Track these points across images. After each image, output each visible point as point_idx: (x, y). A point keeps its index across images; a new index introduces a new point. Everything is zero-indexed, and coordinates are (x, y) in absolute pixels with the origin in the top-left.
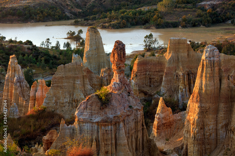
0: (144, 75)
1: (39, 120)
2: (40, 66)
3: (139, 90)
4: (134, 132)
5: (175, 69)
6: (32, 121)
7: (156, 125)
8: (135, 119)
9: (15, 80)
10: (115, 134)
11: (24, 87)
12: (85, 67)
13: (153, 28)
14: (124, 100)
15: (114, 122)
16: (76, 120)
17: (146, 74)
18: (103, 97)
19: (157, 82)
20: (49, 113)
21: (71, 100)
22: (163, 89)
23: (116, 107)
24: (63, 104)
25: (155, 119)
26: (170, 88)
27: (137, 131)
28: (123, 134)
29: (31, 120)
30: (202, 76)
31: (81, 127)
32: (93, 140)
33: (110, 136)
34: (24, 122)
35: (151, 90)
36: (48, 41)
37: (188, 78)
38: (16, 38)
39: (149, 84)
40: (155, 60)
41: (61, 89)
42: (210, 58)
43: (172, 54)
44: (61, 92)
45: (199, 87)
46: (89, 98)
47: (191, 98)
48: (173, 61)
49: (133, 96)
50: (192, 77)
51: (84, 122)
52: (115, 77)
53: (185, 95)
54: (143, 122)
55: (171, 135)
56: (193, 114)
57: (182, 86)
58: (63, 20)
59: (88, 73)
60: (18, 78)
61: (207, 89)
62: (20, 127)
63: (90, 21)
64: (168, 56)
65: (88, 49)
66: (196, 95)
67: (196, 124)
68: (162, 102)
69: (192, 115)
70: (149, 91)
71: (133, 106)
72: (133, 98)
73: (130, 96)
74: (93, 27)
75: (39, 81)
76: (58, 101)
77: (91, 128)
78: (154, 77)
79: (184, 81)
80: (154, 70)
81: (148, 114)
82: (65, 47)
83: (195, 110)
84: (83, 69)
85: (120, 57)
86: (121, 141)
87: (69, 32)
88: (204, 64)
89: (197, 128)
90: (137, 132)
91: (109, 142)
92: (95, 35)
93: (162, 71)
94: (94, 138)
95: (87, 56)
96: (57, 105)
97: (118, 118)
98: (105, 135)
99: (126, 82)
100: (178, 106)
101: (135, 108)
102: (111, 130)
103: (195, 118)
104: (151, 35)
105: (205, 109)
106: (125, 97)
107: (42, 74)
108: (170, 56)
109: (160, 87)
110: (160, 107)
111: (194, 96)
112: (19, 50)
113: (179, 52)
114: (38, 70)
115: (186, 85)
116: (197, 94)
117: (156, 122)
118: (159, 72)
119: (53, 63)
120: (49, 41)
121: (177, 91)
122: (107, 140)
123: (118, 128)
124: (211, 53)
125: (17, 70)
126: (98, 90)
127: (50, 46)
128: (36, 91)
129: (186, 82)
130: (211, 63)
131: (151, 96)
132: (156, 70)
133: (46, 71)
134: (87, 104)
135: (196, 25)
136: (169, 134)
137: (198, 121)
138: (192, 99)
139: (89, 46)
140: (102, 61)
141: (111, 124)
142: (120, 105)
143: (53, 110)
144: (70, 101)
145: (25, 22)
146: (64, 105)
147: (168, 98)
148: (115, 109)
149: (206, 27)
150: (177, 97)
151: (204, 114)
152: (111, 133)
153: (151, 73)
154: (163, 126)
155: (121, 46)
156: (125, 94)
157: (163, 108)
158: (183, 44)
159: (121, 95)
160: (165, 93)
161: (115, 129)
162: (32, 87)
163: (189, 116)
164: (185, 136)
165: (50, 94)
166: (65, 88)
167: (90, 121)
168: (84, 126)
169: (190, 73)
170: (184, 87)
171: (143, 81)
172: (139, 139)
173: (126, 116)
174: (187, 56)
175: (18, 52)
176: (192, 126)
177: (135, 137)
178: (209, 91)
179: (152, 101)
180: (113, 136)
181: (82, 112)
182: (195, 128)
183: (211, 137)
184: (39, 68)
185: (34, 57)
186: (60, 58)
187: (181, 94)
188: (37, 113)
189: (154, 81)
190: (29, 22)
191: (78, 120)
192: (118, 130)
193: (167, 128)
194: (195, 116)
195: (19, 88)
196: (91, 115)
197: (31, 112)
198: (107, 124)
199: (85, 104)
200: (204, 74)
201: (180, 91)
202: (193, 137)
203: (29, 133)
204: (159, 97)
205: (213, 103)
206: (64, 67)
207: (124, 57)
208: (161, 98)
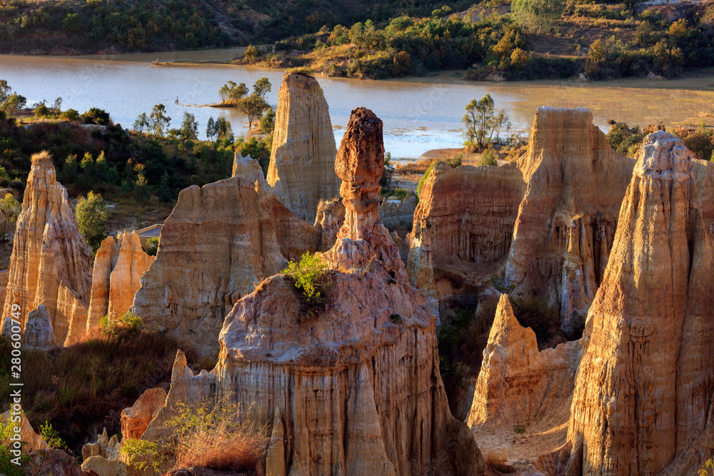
0: (452, 223)
1: (118, 361)
2: (130, 191)
3: (436, 270)
4: (404, 397)
5: (552, 208)
6: (95, 361)
7: (486, 381)
8: (409, 359)
9: (45, 231)
10: (343, 404)
11: (75, 255)
12: (268, 196)
13: (496, 78)
14: (376, 297)
15: (340, 365)
16: (223, 354)
17: (461, 220)
18: (308, 285)
19: (495, 247)
20: (148, 337)
21: (220, 298)
22: (511, 269)
23: (347, 318)
24: (196, 309)
25: (483, 362)
26: (535, 266)
27: (414, 396)
28: (370, 404)
29: (91, 357)
30: (632, 229)
31: (236, 379)
32: (273, 419)
33: (327, 410)
34: (71, 363)
35: (473, 273)
36: (161, 113)
37: (591, 237)
38: (58, 101)
39: (468, 254)
40: (488, 177)
41: (188, 261)
42: (660, 172)
43: (544, 159)
44: (187, 271)
45: (623, 264)
46: (264, 286)
47: (597, 299)
48: (545, 180)
49: (404, 285)
50: (604, 233)
51: (247, 363)
52: (348, 223)
53: (583, 290)
54: (434, 366)
55: (534, 414)
56: (600, 350)
57: (574, 262)
58: (211, 46)
59: (276, 215)
60: (57, 224)
61: (649, 270)
62: (55, 379)
63: (295, 51)
64: (532, 165)
65: (285, 141)
66: (611, 291)
67: (610, 380)
68: (506, 308)
69: (600, 353)
70: (469, 276)
71: (402, 317)
72: (403, 290)
73: (395, 283)
74: (302, 71)
75: (121, 236)
76: (179, 301)
77: (269, 381)
78: (486, 230)
79: (578, 245)
80: (487, 209)
81: (462, 348)
82: (214, 134)
83: (609, 336)
84: (260, 201)
85: (366, 161)
86: (363, 424)
87: (226, 86)
88: (641, 191)
89: (614, 394)
90: (414, 398)
91: (325, 426)
92: (306, 96)
93: (511, 212)
94: (276, 414)
95: (282, 162)
96: (174, 312)
97: (354, 353)
98: (313, 404)
99: (382, 238)
100: (558, 325)
101: (410, 321)
102: (332, 390)
103: (607, 362)
104: (488, 102)
105: (641, 334)
106: (379, 288)
107: (137, 217)
108: (537, 165)
109: (502, 263)
110: (500, 324)
111: (607, 293)
112: (66, 140)
113: (565, 153)
114: (126, 204)
115: (585, 259)
116: (616, 286)
117: (484, 375)
118: (501, 214)
119: (175, 184)
120: (163, 114)
121: (558, 277)
122: (317, 421)
123: (354, 385)
124: (664, 157)
125: (55, 200)
126: (294, 262)
127: (166, 128)
128: (111, 268)
129: (585, 248)
130: (662, 188)
131: (473, 290)
132: (491, 209)
133: (151, 208)
134: (258, 305)
135: (631, 71)
136: (527, 411)
137: (618, 372)
138: (601, 302)
139: (289, 130)
140: (328, 178)
141: (332, 371)
142: (361, 312)
143: (162, 328)
144: (216, 302)
145: (90, 51)
146: (200, 312)
147: (527, 299)
148: (346, 322)
149: (667, 77)
150: (558, 295)
151: (636, 349)
152: (331, 399)
153: (474, 218)
154: (507, 385)
155: (369, 124)
156: (379, 278)
157: (507, 329)
158: (577, 127)
159: (365, 280)
160: (518, 283)
161: (345, 386)
162: (99, 256)
163: (589, 356)
164: (574, 420)
165: (156, 279)
166: (202, 260)
167: (265, 359)
168: (245, 373)
169: (598, 219)
170: (579, 263)
171: (450, 244)
172: (422, 422)
173: (379, 348)
174: (591, 168)
175: (64, 147)
176: (598, 387)
177: (410, 415)
178: (654, 277)
179: (475, 306)
180: (338, 408)
181: (240, 332)
182: (607, 395)
183: (657, 423)
184: (127, 198)
185: (112, 163)
186: (196, 166)
187: (567, 285)
188: (111, 337)
189: (485, 243)
190: (101, 52)
191: (228, 356)
192: (353, 390)
193: (518, 394)
194: (607, 354)
195: (60, 257)
196: (268, 340)
197: (92, 335)
198: (317, 369)
199: (252, 305)
200: (639, 224)
201: (565, 277)
202: (601, 421)
203: (83, 400)
204: (498, 292)
205: (666, 317)
206: (202, 194)
207: (377, 161)
208: (503, 298)
